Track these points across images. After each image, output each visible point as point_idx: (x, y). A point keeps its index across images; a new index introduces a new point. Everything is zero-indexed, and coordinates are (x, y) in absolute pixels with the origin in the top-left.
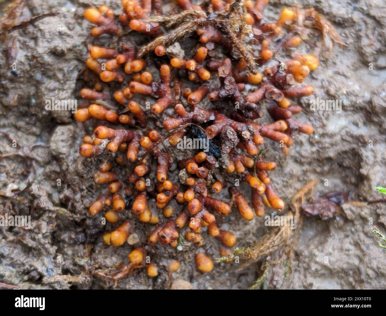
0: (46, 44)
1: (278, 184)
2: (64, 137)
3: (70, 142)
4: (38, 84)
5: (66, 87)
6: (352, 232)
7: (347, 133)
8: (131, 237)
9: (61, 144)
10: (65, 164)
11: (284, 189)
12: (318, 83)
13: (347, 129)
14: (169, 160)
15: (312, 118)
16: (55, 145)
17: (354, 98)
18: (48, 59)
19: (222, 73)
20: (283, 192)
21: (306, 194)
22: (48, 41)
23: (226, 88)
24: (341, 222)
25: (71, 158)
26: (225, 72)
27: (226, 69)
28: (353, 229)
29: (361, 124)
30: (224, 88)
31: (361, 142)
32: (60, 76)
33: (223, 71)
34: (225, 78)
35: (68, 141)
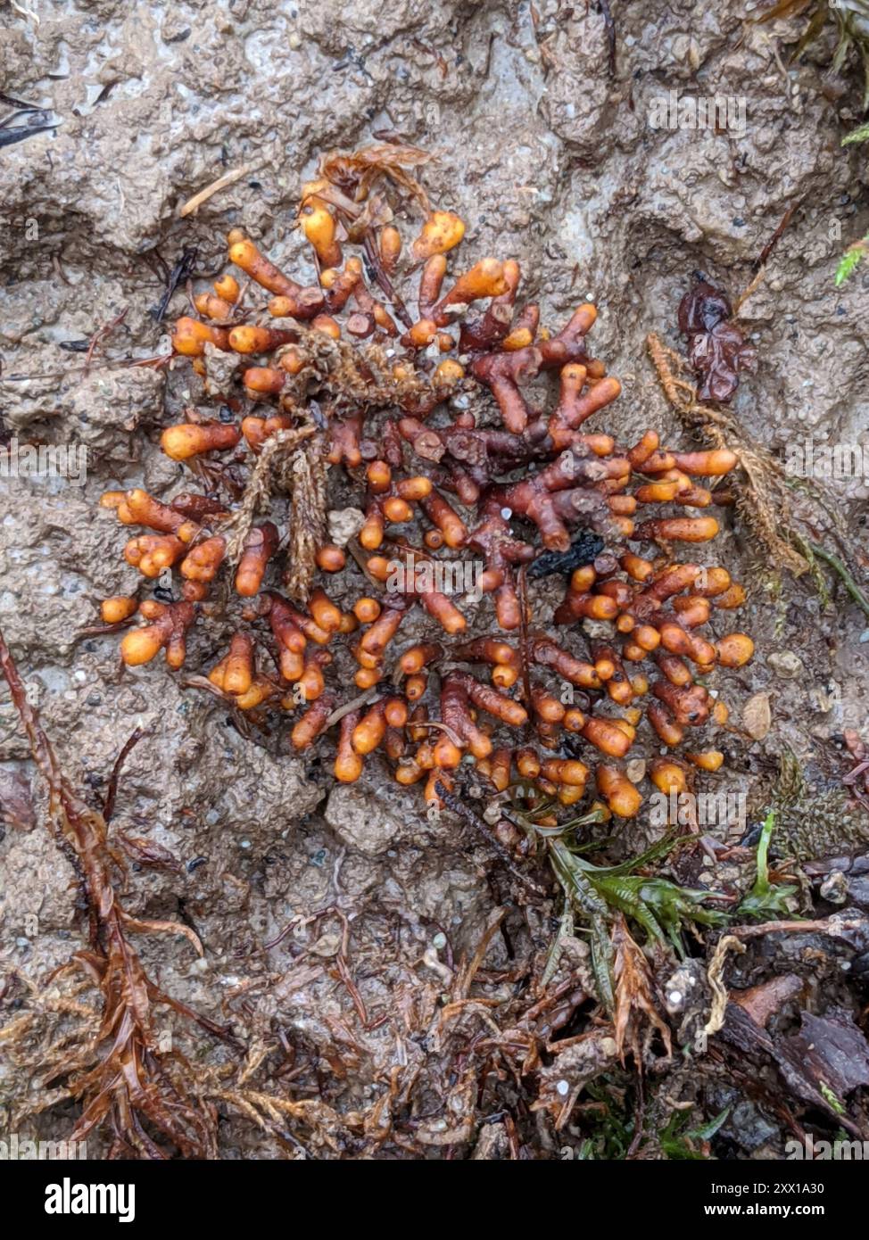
0: (164, 775)
1: (639, 423)
2: (361, 815)
3: (376, 809)
4: (224, 824)
5: (257, 768)
6: (792, 322)
7: (598, 223)
8: (630, 772)
9: (373, 830)
10: (417, 837)
11: (651, 414)
12: (487, 233)
13: (591, 218)
14: (550, 641)
15: (549, 286)
16: (367, 842)
17: (546, 174)
18: (193, 783)
19: (432, 450)
20: (655, 418)
21: (674, 373)
22: (158, 769)
23: (473, 462)
24: (767, 334)
25: (410, 820)
26: (431, 443)
27: (425, 439)
28: (789, 317)
29: (594, 185)
30: (471, 466)
31: (630, 204)
32: (231, 770)
33: (429, 446)
34: (447, 450)
35: (372, 811)
